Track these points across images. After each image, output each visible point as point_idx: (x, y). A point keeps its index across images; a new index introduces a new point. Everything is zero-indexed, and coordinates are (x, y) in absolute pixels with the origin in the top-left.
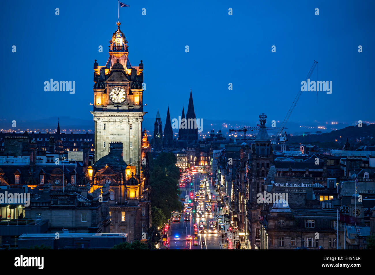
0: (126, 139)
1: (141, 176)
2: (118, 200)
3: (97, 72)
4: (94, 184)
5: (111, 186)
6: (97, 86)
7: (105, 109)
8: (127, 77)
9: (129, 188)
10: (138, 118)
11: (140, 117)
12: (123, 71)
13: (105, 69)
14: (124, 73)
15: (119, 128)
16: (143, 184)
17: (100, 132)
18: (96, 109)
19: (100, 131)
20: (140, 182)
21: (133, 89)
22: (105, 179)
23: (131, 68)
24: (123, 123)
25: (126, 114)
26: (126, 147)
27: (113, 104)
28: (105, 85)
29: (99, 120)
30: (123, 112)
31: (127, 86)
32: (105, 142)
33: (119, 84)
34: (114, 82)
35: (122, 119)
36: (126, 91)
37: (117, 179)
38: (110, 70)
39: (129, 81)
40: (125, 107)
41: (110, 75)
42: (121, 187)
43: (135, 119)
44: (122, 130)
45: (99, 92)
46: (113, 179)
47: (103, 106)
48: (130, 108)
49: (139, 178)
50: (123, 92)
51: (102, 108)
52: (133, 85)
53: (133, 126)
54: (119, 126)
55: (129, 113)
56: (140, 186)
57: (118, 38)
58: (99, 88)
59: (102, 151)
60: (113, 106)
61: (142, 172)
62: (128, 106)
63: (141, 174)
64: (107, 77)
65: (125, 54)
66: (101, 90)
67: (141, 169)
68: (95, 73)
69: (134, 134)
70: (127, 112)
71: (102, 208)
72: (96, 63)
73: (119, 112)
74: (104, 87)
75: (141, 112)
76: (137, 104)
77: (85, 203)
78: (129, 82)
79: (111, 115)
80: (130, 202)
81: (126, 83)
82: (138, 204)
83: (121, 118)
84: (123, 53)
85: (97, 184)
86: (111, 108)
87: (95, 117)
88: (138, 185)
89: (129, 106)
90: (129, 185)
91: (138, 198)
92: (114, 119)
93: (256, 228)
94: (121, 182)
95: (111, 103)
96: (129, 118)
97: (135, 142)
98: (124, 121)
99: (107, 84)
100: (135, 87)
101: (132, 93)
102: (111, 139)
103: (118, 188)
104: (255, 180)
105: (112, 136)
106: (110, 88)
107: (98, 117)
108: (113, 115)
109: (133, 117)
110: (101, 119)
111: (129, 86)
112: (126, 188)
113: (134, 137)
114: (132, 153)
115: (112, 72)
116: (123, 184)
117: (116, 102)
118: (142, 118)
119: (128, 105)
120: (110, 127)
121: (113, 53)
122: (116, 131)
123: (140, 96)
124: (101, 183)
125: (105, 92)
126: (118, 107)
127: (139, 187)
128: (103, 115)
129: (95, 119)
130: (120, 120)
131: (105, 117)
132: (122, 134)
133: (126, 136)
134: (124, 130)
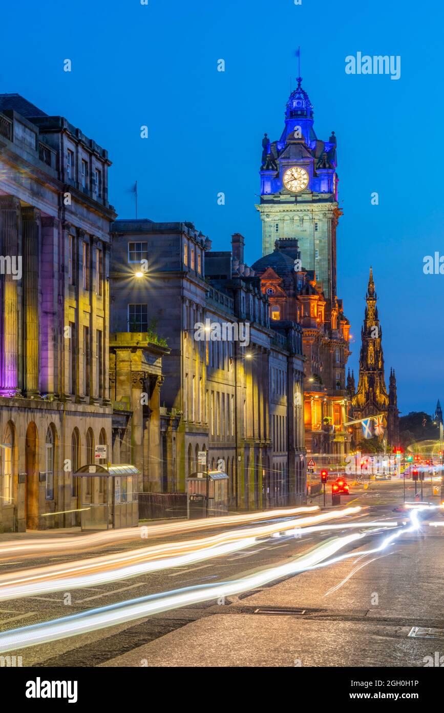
0: (308, 245)
5: (275, 297)
7: (277, 200)
8: (309, 152)
10: (327, 212)
11: (330, 212)
12: (304, 143)
13: (278, 143)
14: (305, 146)
15: (299, 229)
18: (263, 201)
19: (269, 234)
21: (319, 170)
22: (265, 288)
23: (316, 140)
24: (304, 221)
25: (309, 208)
26: (309, 258)
27: (289, 193)
28: (278, 165)
29: (268, 217)
30: (304, 204)
31: (309, 165)
33: (298, 163)
34: (289, 161)
35: (303, 215)
36: (308, 173)
37: (284, 287)
39: (312, 157)
40: (308, 197)
41: (283, 150)
43: (322, 215)
44: (302, 232)
45: (269, 177)
46: (278, 286)
47: (275, 197)
48: (314, 198)
50: (304, 175)
51: (273, 199)
52: (319, 164)
53: (320, 224)
54: (299, 226)
55: (313, 206)
58: (268, 170)
60: (289, 196)
62: (311, 195)
64: (280, 154)
65: (309, 122)
66: (271, 173)
69: (321, 237)
70: (310, 204)
73: (298, 205)
74: (275, 168)
75: (331, 204)
76: (324, 191)
78: (313, 160)
79: (286, 209)
81: (308, 160)
83: (300, 214)
84: (305, 119)
86: (285, 199)
87: (263, 214)
89: (313, 196)
90: (302, 294)
92: (291, 216)
95: (286, 191)
96: (313, 213)
97: (323, 250)
98: (305, 218)
99: (280, 164)
100: (321, 166)
101: (317, 176)
103: (286, 302)
106: (284, 169)
107: (268, 213)
108: (289, 209)
109: (319, 212)
110: (271, 216)
111: (313, 165)
112: (297, 301)
113: (321, 241)
114: (317, 266)
115: (286, 146)
117: (293, 189)
118: (333, 214)
119: (312, 193)
120: (285, 229)
121: (290, 121)
122: (294, 233)
123: (329, 180)
125: (277, 176)
126: (296, 196)
128: (273, 210)
129: (263, 217)
130: (299, 217)
131: (277, 212)
132: (303, 238)
133: (308, 241)
134: (305, 233)
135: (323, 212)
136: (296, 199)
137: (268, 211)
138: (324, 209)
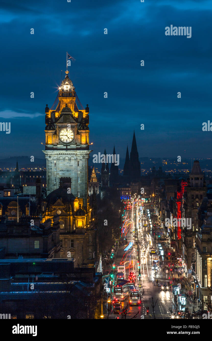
0: (74, 174)
1: (88, 208)
2: (67, 229)
3: (48, 116)
4: (46, 215)
5: (61, 216)
6: (48, 128)
7: (55, 148)
8: (74, 119)
9: (77, 218)
10: (85, 155)
11: (87, 155)
12: (71, 114)
13: (56, 113)
14: (72, 116)
15: (68, 164)
16: (90, 214)
17: (51, 169)
18: (47, 148)
19: (51, 167)
20: (87, 213)
21: (80, 130)
22: (55, 211)
23: (78, 112)
24: (71, 160)
25: (74, 153)
26: (74, 182)
27: (63, 144)
28: (56, 126)
29: (50, 158)
30: (71, 151)
31: (74, 127)
32: (55, 178)
34: (63, 124)
35: (71, 157)
36: (74, 132)
37: (67, 210)
38: (60, 114)
39: (76, 122)
40: (73, 146)
41: (59, 118)
42: (70, 218)
43: (82, 157)
44: (70, 167)
45: (50, 133)
46: (63, 210)
47: (54, 146)
48: (77, 147)
49: (86, 210)
50: (71, 133)
51: (53, 147)
52: (80, 127)
53: (81, 163)
54: (68, 163)
55: (77, 151)
56: (87, 216)
57: (66, 84)
58: (50, 129)
59: (53, 186)
60: (63, 145)
61: (89, 203)
63: (88, 206)
64: (57, 120)
65: (73, 99)
66: (52, 131)
67: (88, 201)
68: (46, 116)
69: (81, 170)
70: (75, 151)
71: (52, 236)
72: (47, 107)
73: (68, 151)
74: (54, 128)
75: (87, 151)
76: (83, 143)
77: (37, 232)
78: (76, 124)
79: (61, 153)
80: (78, 231)
81: (74, 124)
82: (86, 232)
83: (69, 156)
84: (71, 98)
85: (48, 215)
86: (60, 147)
87: (47, 155)
88: (85, 215)
89: (77, 146)
90: (77, 215)
91: (85, 227)
92: (64, 157)
93: (191, 253)
94: (70, 213)
95: (61, 143)
96: (77, 155)
97: (82, 177)
98: (72, 158)
99: (57, 126)
100: (82, 128)
101: (79, 134)
102: (61, 175)
103: (68, 219)
104: (189, 210)
105: (62, 172)
106: (59, 129)
108: (63, 153)
109: (80, 155)
110: (52, 157)
111: (76, 127)
112: (74, 218)
113: (81, 172)
114: (79, 187)
115: (61, 115)
116: (72, 215)
117: (65, 141)
118: (88, 156)
119: (76, 144)
120: (60, 165)
121: (62, 98)
122: (65, 167)
123: (86, 136)
124: (52, 214)
125: (55, 134)
126: (67, 146)
127: (86, 218)
128: (53, 153)
129: (47, 157)
130: (69, 158)
131: (55, 155)
132: (70, 170)
133: (74, 172)
134: (72, 167)
135: (83, 155)
136: (67, 147)
137: (50, 154)
138: (83, 154)
